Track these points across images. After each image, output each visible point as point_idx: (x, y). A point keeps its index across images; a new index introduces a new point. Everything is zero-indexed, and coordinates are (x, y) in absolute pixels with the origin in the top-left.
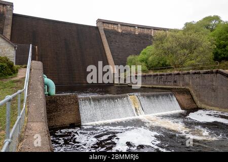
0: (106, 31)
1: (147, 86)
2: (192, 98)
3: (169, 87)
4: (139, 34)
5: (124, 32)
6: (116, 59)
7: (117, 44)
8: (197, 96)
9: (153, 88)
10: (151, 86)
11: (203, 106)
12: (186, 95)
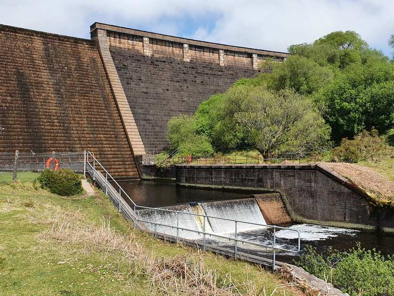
0: (115, 52)
1: (213, 186)
2: (285, 207)
3: (250, 188)
4: (191, 62)
5: (156, 56)
6: (142, 123)
7: (142, 85)
8: (291, 204)
9: (223, 190)
10: (220, 187)
11: (299, 218)
12: (275, 202)
